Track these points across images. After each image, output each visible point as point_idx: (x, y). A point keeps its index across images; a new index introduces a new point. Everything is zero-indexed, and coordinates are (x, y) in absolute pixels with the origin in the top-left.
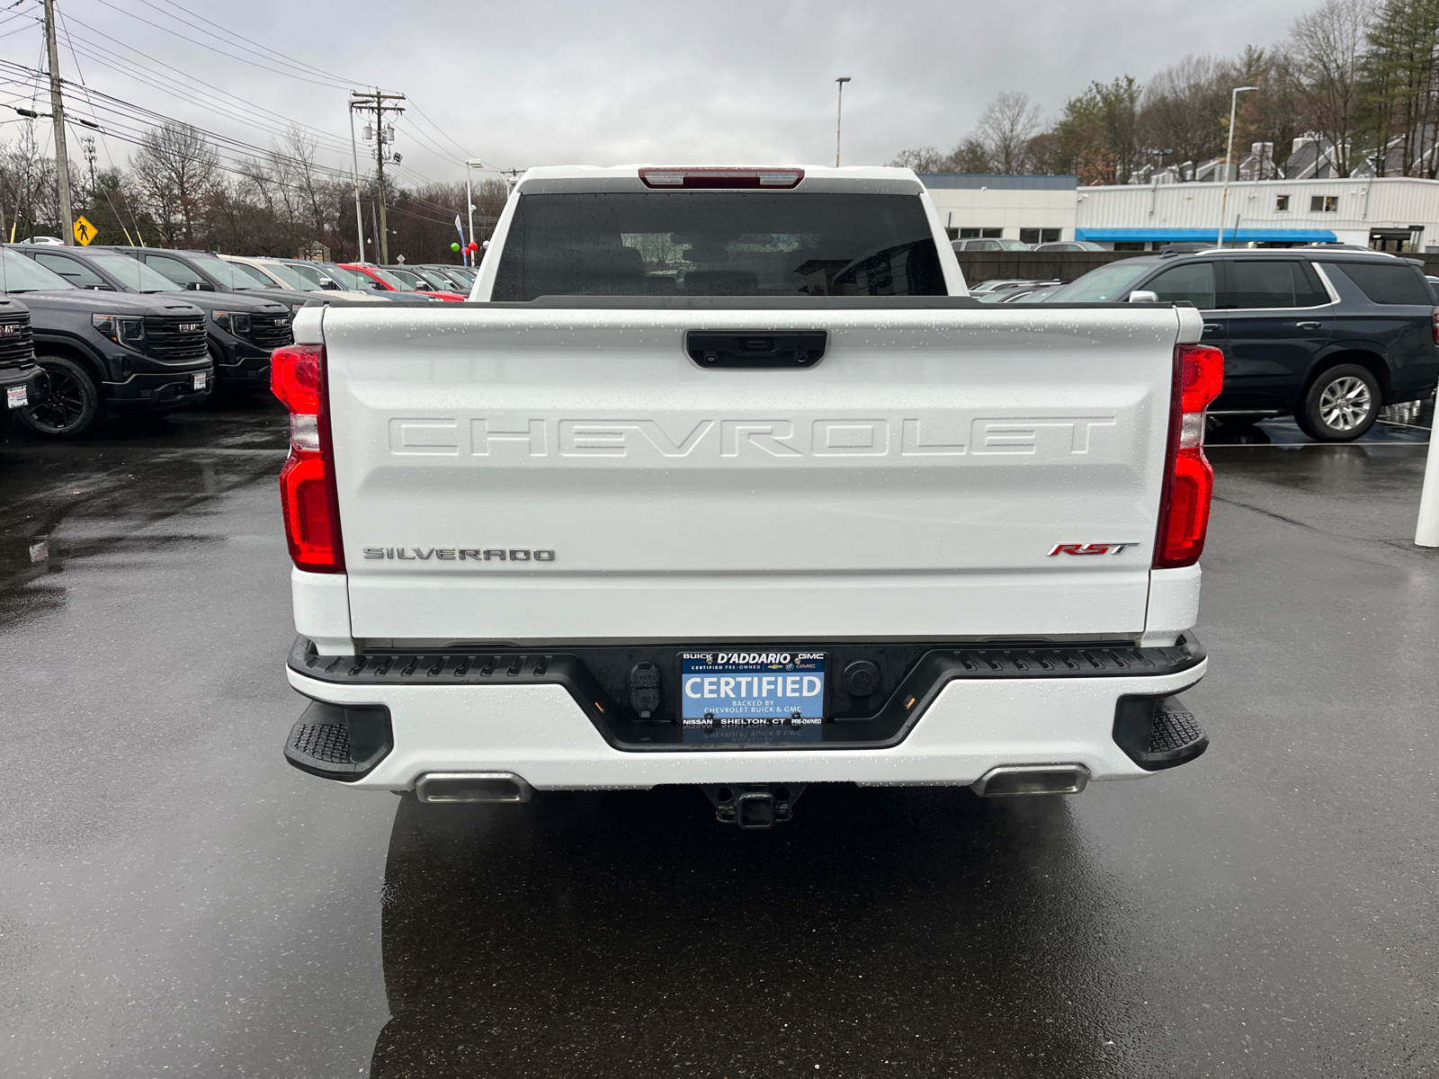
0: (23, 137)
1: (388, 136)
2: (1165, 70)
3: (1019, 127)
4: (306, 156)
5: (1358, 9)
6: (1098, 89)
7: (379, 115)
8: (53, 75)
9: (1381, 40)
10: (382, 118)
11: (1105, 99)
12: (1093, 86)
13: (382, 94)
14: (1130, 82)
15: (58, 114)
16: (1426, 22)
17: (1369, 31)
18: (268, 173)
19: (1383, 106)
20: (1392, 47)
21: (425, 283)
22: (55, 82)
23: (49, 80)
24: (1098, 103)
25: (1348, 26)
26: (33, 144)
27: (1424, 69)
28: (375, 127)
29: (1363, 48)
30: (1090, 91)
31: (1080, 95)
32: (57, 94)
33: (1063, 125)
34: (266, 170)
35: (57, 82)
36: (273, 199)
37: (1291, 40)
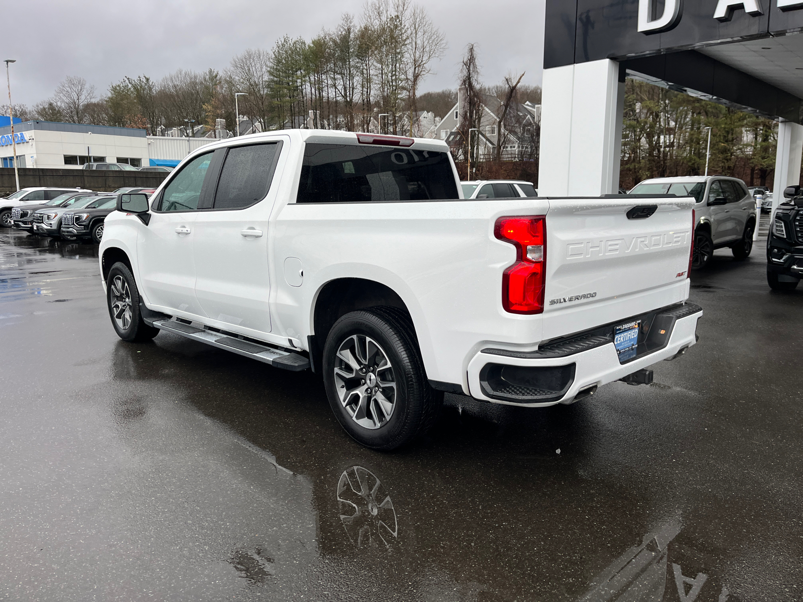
2: (168, 76)
3: (83, 97)
5: (261, 57)
6: (129, 81)
9: (274, 74)
11: (135, 87)
12: (126, 79)
14: (147, 80)
16: (292, 68)
17: (269, 69)
19: (279, 106)
20: (280, 78)
24: (130, 89)
25: (258, 65)
27: (295, 90)
29: (266, 77)
30: (125, 81)
31: (119, 83)
33: (111, 99)
37: (232, 69)
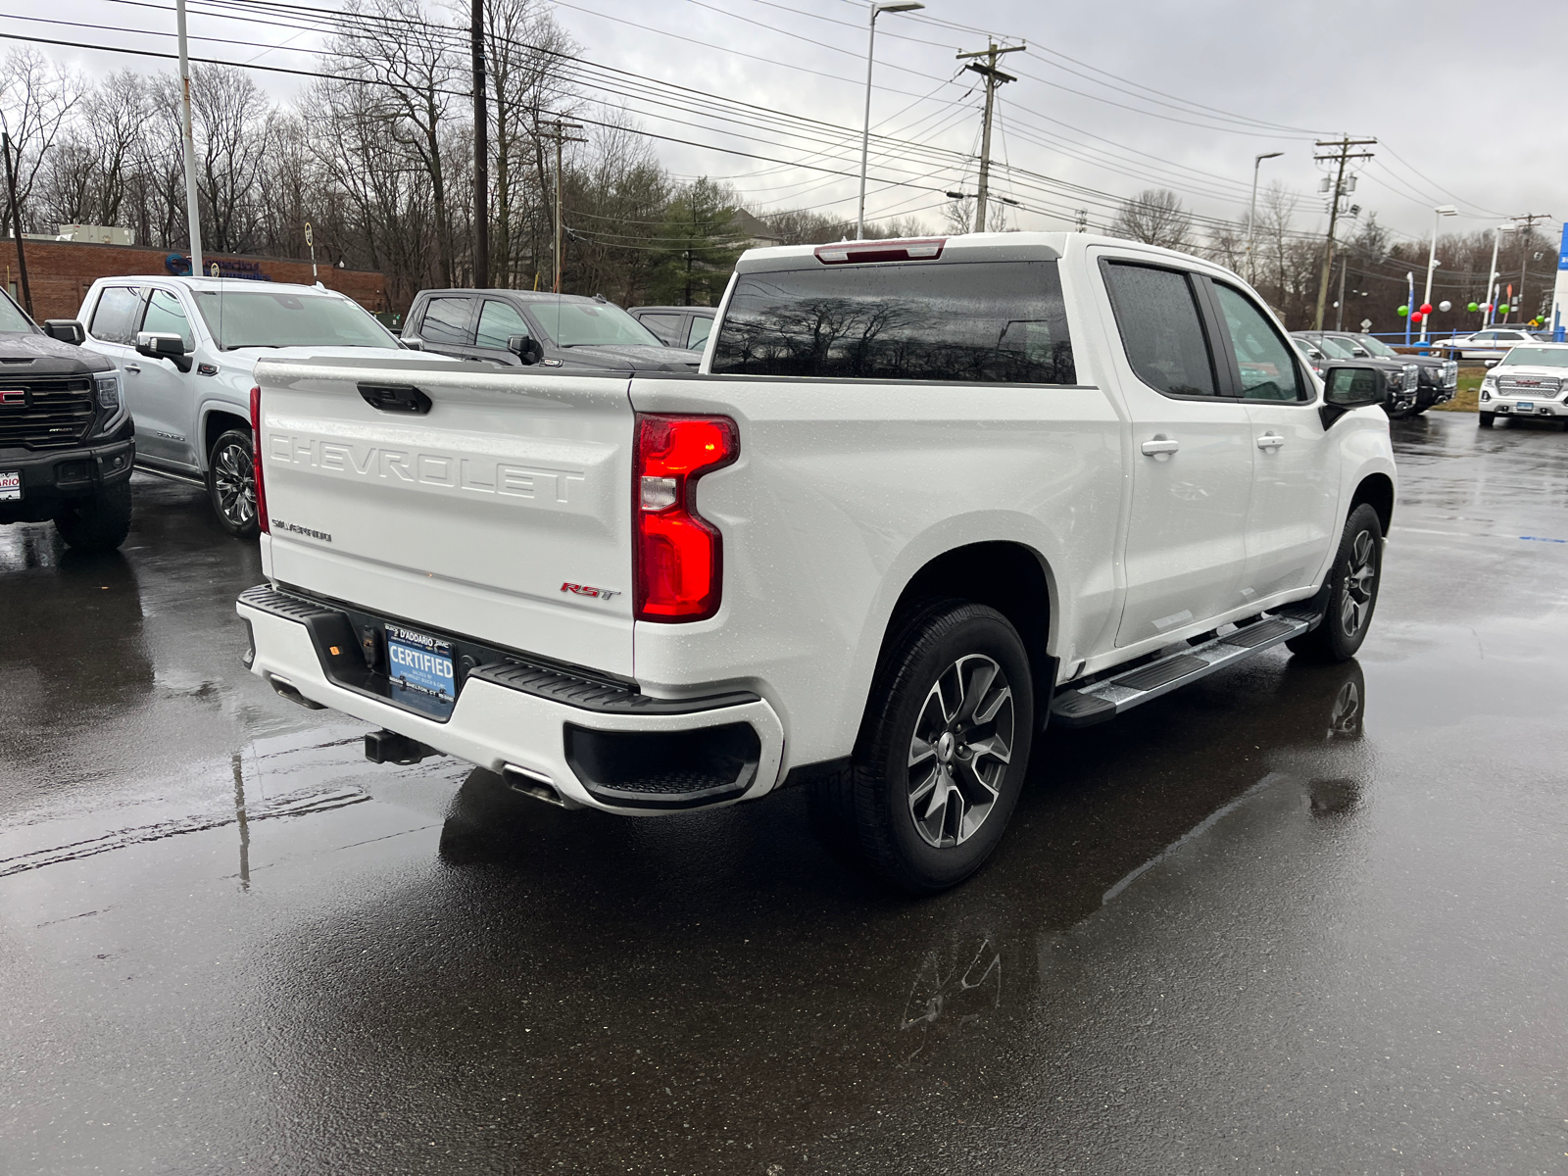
0: (994, 213)
1: (1348, 187)
4: (1282, 214)
7: (1342, 164)
8: (984, 158)
10: (1345, 167)
13: (1350, 140)
15: (983, 194)
18: (1238, 236)
21: (1362, 349)
22: (985, 165)
23: (980, 164)
26: (1003, 220)
28: (1335, 177)
32: (984, 175)
34: (1236, 233)
35: (986, 163)
36: (1238, 264)
